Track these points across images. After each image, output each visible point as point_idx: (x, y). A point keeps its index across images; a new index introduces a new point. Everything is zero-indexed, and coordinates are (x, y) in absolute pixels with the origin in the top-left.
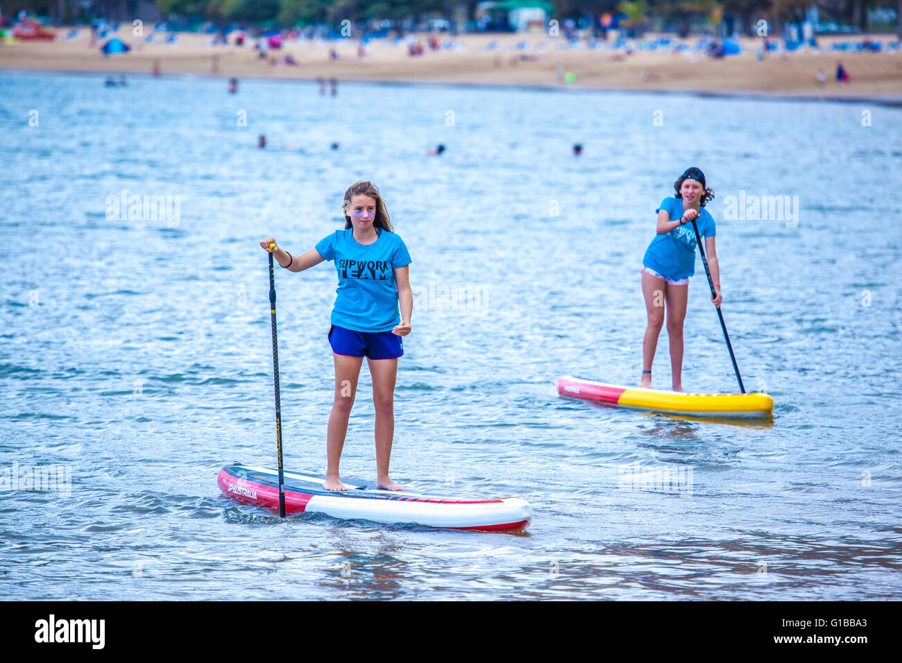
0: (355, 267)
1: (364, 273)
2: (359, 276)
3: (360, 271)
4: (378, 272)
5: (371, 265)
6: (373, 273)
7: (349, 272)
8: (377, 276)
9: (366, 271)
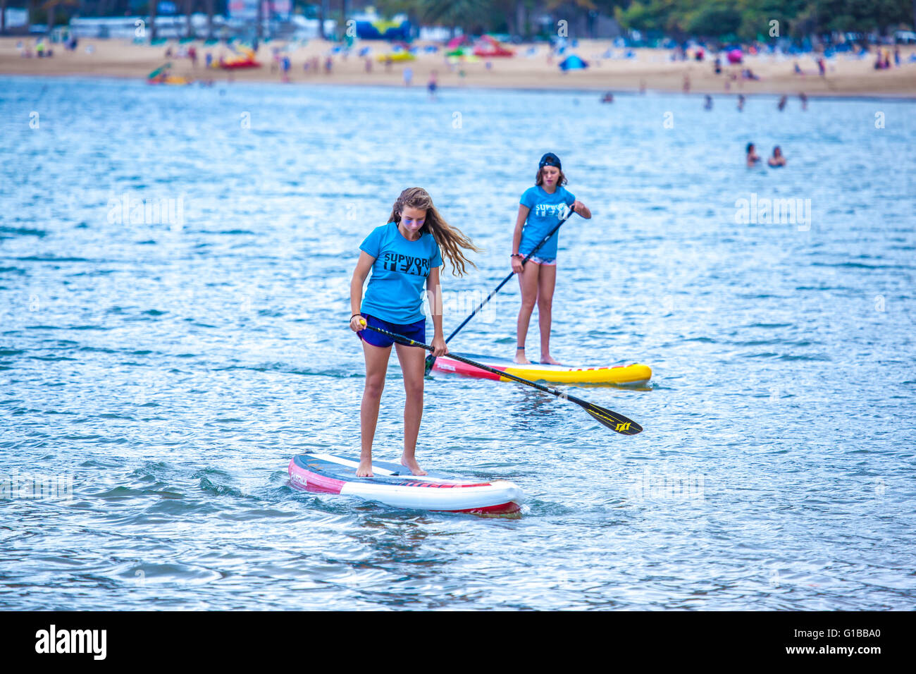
0: (404, 262)
1: (411, 268)
2: (406, 270)
3: (409, 266)
4: (424, 269)
5: (418, 261)
6: (419, 269)
7: (399, 265)
8: (422, 273)
9: (414, 267)
